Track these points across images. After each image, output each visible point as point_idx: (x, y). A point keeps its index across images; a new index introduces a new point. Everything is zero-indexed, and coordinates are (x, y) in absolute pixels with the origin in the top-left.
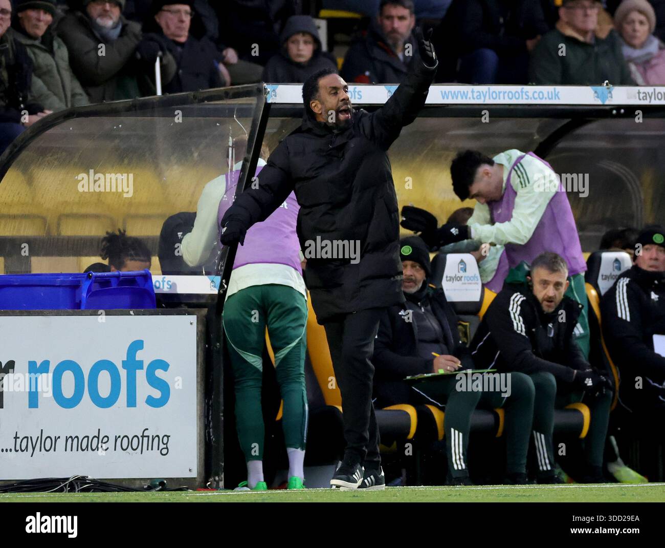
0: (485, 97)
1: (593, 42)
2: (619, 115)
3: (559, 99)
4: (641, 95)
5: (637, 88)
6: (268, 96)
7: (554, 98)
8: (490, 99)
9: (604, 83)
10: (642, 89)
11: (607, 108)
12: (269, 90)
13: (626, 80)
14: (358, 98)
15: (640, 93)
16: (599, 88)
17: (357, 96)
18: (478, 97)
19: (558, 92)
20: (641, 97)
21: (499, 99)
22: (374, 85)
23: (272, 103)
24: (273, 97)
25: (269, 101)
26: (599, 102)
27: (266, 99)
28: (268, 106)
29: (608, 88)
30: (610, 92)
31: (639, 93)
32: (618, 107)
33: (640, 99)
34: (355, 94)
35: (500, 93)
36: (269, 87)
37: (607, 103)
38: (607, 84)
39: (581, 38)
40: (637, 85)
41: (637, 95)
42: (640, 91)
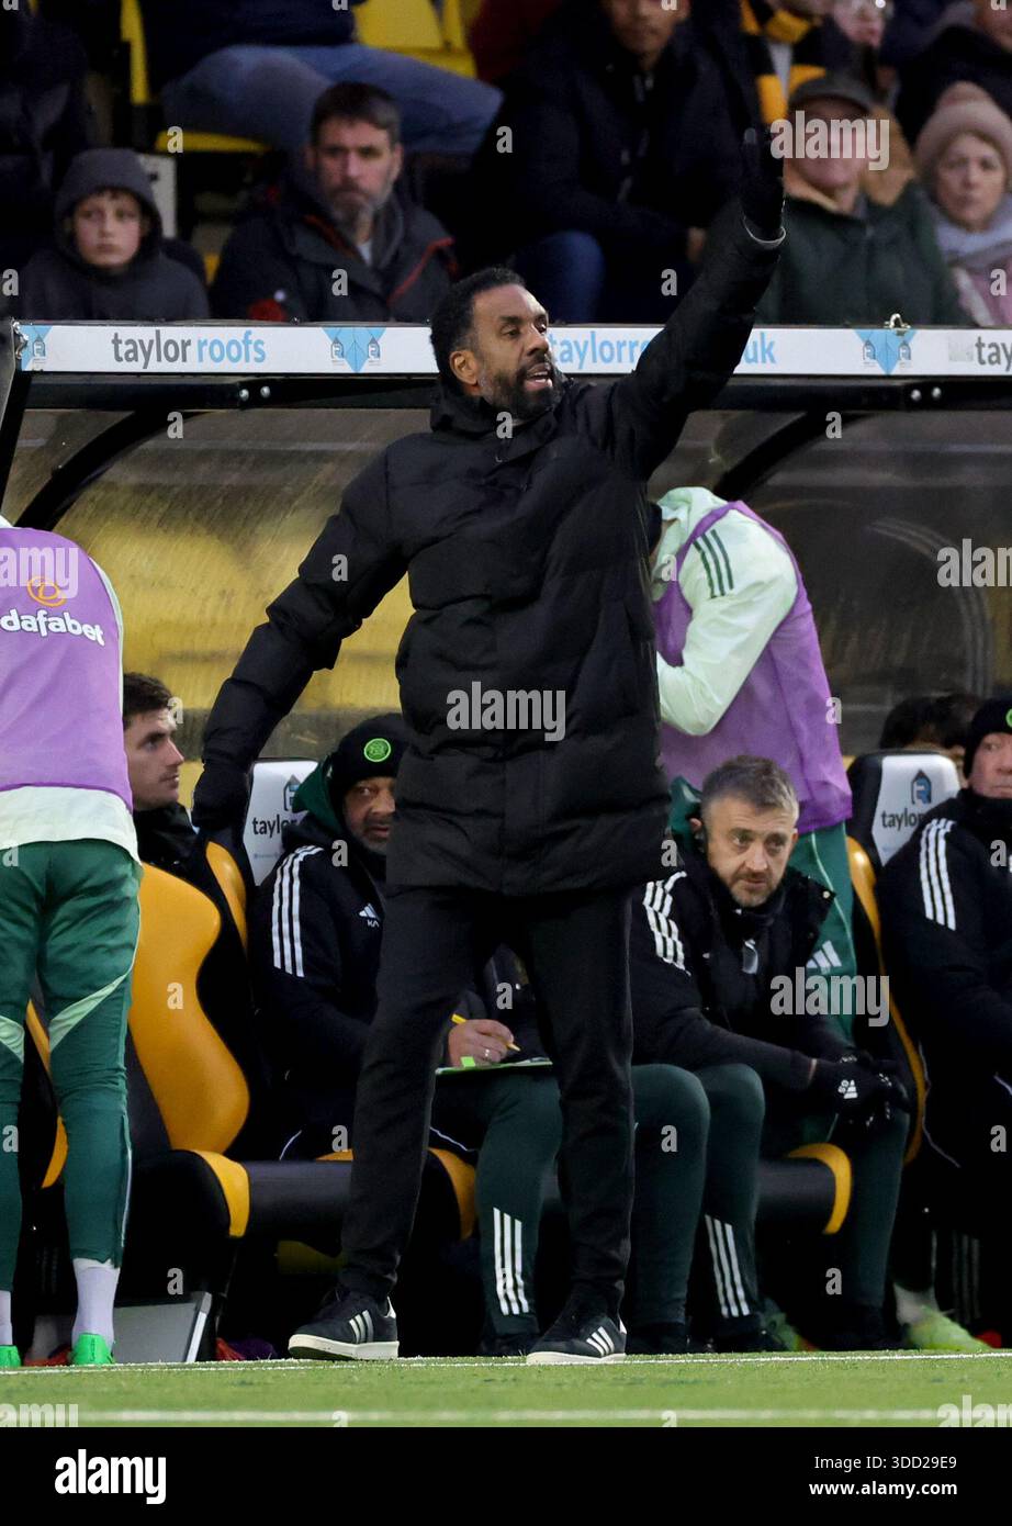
0: (582, 356)
1: (860, 214)
2: (927, 404)
3: (773, 360)
4: (986, 352)
5: (975, 333)
6: (24, 354)
7: (760, 359)
8: (594, 360)
9: (889, 320)
10: (988, 336)
11: (898, 383)
12: (26, 337)
13: (946, 312)
14: (257, 360)
15: (983, 345)
16: (876, 334)
17: (253, 354)
18: (566, 356)
19: (771, 344)
20: (985, 357)
21: (620, 360)
22: (296, 324)
23: (34, 373)
24: (38, 356)
25: (27, 367)
26: (876, 369)
27: (19, 361)
28: (23, 379)
29: (900, 334)
30: (905, 344)
31: (980, 345)
32: (926, 383)
33: (982, 362)
34: (247, 348)
35: (621, 345)
36: (26, 331)
37: (896, 371)
38: (897, 324)
39: (829, 204)
40: (975, 325)
41: (975, 350)
42: (982, 341)
